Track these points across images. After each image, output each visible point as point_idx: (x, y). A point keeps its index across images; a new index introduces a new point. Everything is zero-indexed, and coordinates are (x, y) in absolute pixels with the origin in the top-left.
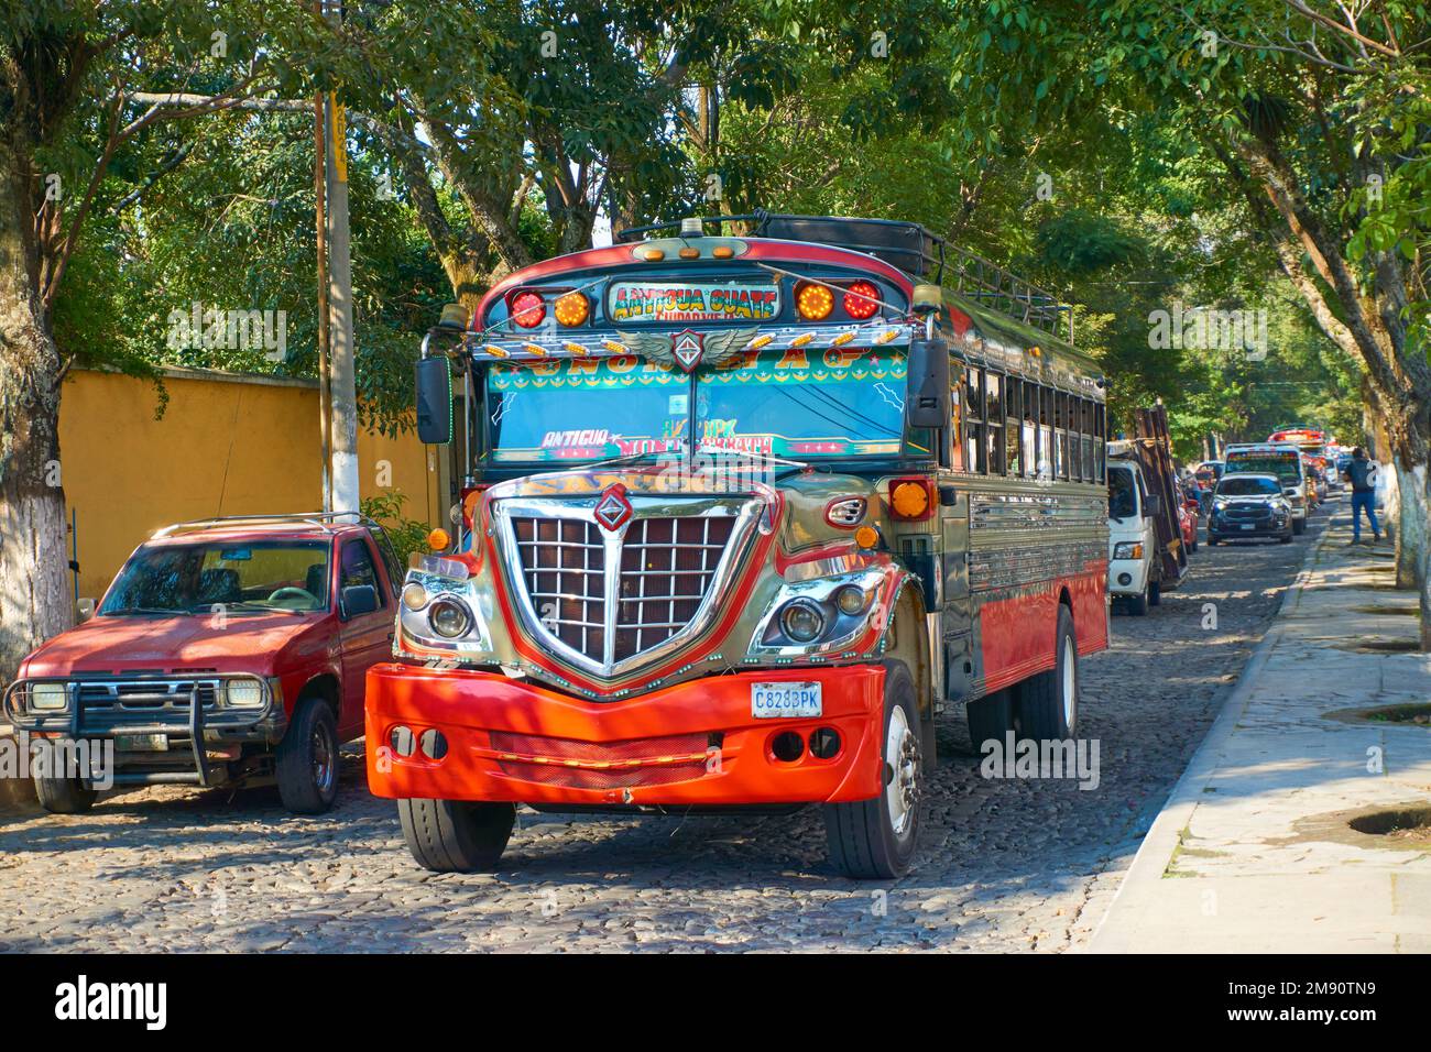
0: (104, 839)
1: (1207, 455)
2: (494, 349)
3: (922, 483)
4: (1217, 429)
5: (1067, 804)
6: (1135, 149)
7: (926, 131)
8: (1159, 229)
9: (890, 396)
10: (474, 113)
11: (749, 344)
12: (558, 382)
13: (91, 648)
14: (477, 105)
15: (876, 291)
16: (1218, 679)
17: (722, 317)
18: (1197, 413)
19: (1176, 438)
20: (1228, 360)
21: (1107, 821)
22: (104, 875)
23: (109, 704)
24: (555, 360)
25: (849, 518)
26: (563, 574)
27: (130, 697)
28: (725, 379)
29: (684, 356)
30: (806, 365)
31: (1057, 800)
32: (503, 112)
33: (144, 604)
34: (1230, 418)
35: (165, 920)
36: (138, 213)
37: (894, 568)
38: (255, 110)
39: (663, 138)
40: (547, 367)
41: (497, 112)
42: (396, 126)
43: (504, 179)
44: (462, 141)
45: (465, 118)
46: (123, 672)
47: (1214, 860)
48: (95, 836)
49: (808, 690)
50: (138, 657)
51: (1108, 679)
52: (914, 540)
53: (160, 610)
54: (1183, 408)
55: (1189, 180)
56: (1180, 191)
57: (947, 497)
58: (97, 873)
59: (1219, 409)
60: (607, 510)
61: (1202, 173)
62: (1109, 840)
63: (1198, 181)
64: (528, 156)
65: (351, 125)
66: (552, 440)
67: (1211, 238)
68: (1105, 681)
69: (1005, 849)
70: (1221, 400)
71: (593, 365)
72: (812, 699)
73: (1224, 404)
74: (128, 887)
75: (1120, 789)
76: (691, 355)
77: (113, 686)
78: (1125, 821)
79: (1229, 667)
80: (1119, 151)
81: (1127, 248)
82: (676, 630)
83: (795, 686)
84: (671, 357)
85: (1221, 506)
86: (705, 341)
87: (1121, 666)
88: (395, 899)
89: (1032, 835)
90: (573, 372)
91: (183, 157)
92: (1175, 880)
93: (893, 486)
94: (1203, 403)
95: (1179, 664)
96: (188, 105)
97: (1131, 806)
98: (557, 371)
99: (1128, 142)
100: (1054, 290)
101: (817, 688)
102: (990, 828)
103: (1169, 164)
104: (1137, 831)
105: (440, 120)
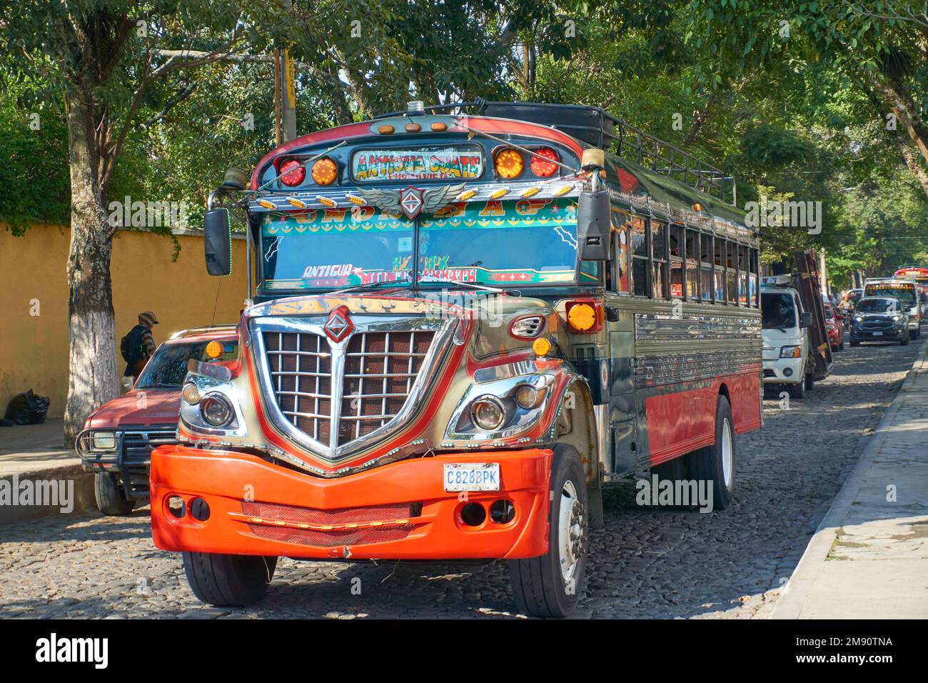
0: (140, 532)
1: (854, 285)
2: (267, 203)
3: (591, 304)
4: (861, 267)
5: (763, 512)
6: (808, 85)
7: (671, 72)
8: (823, 137)
9: (567, 237)
10: (377, 63)
11: (458, 197)
12: (314, 229)
13: (131, 409)
14: (379, 58)
15: (556, 155)
16: (862, 431)
17: (439, 177)
18: (848, 258)
19: (834, 274)
20: (869, 223)
21: (788, 523)
22: (139, 556)
23: (143, 445)
24: (312, 211)
25: (530, 332)
26: (300, 377)
27: (156, 441)
28: (441, 224)
29: (409, 206)
30: (503, 213)
31: (756, 510)
32: (396, 62)
33: (165, 381)
34: (868, 261)
35: (179, 584)
36: (160, 129)
37: (564, 371)
38: (236, 62)
39: (499, 79)
40: (306, 217)
41: (392, 62)
42: (327, 71)
43: (397, 106)
44: (370, 81)
45: (372, 67)
46: (151, 425)
47: (859, 549)
48: (134, 531)
49: (489, 470)
50: (161, 415)
51: (790, 431)
52: (585, 348)
53: (175, 385)
54: (839, 254)
55: (843, 105)
56: (837, 112)
57: (611, 315)
58: (135, 554)
59: (862, 255)
60: (333, 326)
61: (851, 100)
62: (790, 536)
63: (849, 106)
64: (412, 91)
65: (297, 71)
66: (310, 272)
67: (857, 143)
68: (787, 432)
69: (722, 541)
70: (863, 249)
71: (341, 214)
72: (492, 477)
73: (866, 252)
74: (155, 563)
75: (797, 503)
76: (414, 206)
77: (145, 434)
78: (800, 523)
79: (868, 423)
80: (797, 87)
81: (802, 149)
82: (387, 420)
83: (479, 467)
84: (398, 208)
85: (859, 319)
86: (424, 195)
87: (798, 423)
88: (326, 571)
89: (739, 533)
90: (326, 221)
91: (190, 92)
92: (833, 562)
93: (568, 306)
94: (852, 251)
95: (836, 421)
96: (192, 58)
97: (804, 514)
98: (314, 219)
99: (802, 80)
100: (754, 177)
101: (495, 469)
102: (712, 528)
103: (830, 95)
104: (809, 530)
105: (355, 68)
